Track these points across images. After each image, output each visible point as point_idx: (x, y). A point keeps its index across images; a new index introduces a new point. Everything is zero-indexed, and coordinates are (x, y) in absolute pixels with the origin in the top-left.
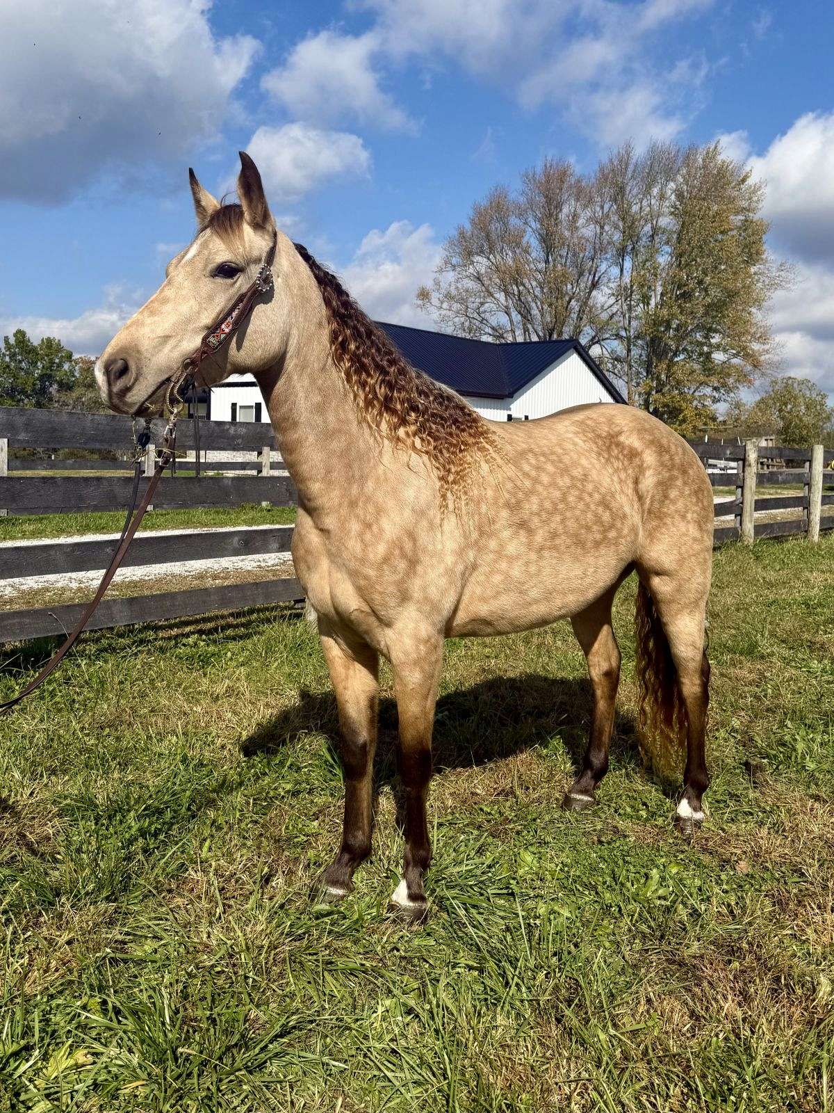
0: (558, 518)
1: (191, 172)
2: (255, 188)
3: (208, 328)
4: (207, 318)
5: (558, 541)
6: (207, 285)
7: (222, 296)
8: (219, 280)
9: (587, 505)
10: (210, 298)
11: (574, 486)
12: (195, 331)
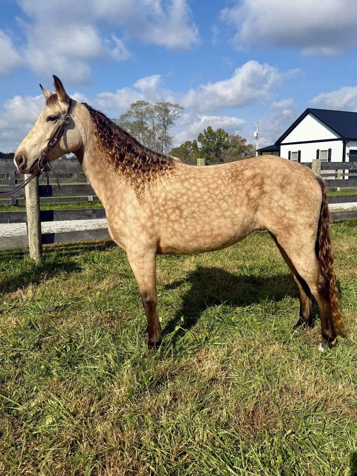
0: (196, 205)
1: (40, 85)
2: (60, 87)
3: (49, 140)
4: (48, 136)
5: (195, 215)
6: (46, 124)
7: (52, 128)
8: (50, 122)
9: (214, 201)
10: (48, 129)
11: (208, 192)
12: (45, 142)
